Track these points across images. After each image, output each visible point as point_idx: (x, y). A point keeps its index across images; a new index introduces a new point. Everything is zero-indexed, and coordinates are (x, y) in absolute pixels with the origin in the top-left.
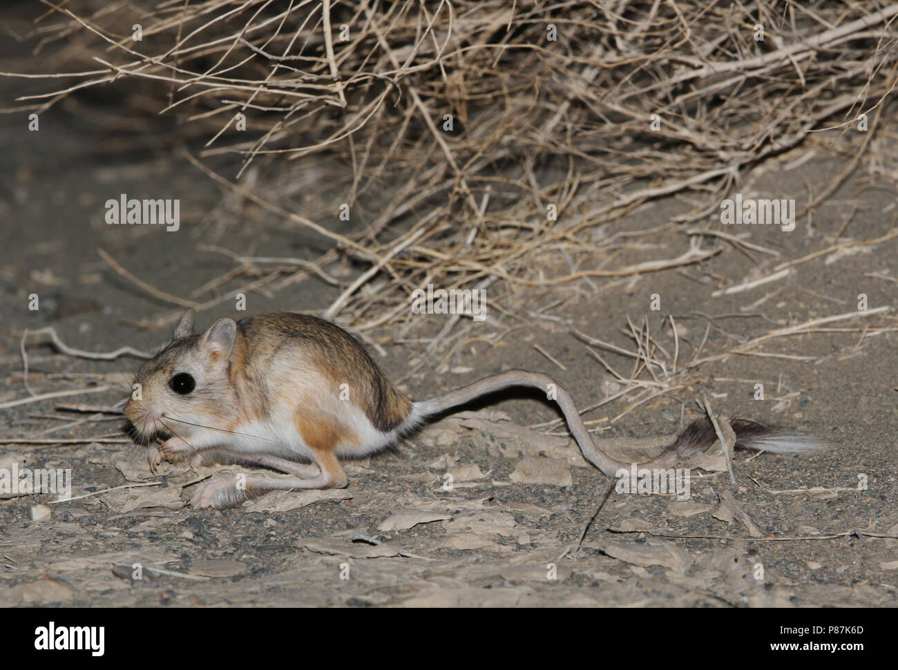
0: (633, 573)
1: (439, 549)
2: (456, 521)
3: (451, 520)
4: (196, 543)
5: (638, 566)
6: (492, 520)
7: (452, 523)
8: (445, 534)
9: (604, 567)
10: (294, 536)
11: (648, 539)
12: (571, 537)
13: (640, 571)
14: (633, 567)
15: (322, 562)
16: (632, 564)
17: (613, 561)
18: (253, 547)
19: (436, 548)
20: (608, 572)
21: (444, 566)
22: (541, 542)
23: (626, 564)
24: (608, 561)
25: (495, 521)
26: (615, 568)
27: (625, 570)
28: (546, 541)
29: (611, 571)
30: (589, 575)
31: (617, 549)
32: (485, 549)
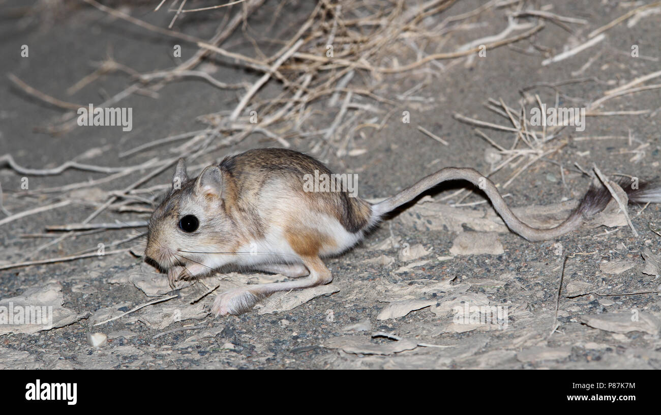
0: (615, 340)
1: (441, 334)
2: (442, 305)
3: (438, 305)
4: (239, 352)
5: (618, 334)
6: (472, 301)
7: (439, 308)
8: (436, 318)
9: (589, 337)
10: (315, 336)
11: (600, 301)
12: (536, 306)
13: (621, 338)
14: (614, 335)
15: (362, 363)
16: (614, 332)
17: (594, 331)
18: (288, 350)
19: (439, 334)
20: (594, 341)
21: (464, 355)
22: (516, 314)
23: (606, 333)
24: (590, 331)
25: (474, 302)
26: (599, 337)
27: (608, 338)
28: (519, 313)
29: (596, 340)
30: (581, 346)
31: (598, 321)
32: (478, 330)
